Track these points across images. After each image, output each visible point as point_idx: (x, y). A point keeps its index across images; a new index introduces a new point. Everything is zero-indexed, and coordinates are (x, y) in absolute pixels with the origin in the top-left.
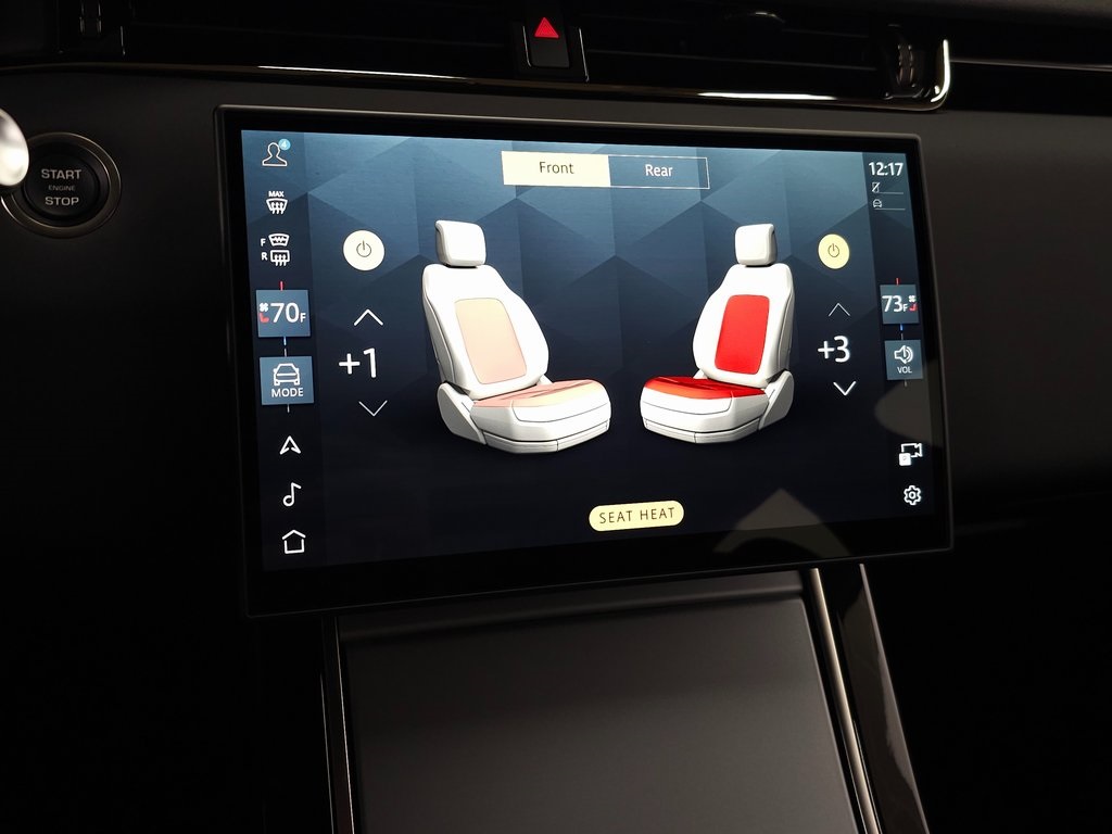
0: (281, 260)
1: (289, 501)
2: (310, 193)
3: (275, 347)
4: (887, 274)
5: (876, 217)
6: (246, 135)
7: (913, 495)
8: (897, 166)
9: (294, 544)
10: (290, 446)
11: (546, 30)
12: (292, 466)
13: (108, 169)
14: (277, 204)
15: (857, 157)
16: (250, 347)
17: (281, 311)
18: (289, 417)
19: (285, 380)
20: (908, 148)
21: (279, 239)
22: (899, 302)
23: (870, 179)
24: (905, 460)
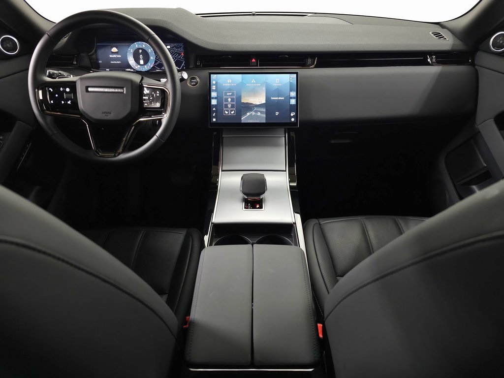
0: (214, 89)
1: (214, 115)
2: (218, 81)
3: (213, 98)
4: (291, 90)
5: (290, 83)
6: (211, 75)
7: (293, 120)
8: (295, 76)
9: (214, 120)
10: (214, 109)
11: (254, 60)
12: (214, 111)
13: (198, 80)
14: (214, 82)
15: (289, 75)
16: (210, 98)
17: (214, 94)
18: (215, 106)
19: (214, 102)
20: (297, 73)
21: (214, 86)
22: (293, 94)
23: (290, 78)
24: (292, 115)
